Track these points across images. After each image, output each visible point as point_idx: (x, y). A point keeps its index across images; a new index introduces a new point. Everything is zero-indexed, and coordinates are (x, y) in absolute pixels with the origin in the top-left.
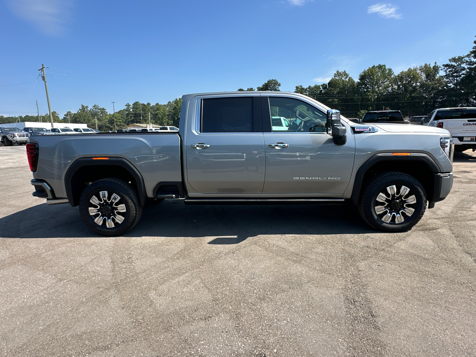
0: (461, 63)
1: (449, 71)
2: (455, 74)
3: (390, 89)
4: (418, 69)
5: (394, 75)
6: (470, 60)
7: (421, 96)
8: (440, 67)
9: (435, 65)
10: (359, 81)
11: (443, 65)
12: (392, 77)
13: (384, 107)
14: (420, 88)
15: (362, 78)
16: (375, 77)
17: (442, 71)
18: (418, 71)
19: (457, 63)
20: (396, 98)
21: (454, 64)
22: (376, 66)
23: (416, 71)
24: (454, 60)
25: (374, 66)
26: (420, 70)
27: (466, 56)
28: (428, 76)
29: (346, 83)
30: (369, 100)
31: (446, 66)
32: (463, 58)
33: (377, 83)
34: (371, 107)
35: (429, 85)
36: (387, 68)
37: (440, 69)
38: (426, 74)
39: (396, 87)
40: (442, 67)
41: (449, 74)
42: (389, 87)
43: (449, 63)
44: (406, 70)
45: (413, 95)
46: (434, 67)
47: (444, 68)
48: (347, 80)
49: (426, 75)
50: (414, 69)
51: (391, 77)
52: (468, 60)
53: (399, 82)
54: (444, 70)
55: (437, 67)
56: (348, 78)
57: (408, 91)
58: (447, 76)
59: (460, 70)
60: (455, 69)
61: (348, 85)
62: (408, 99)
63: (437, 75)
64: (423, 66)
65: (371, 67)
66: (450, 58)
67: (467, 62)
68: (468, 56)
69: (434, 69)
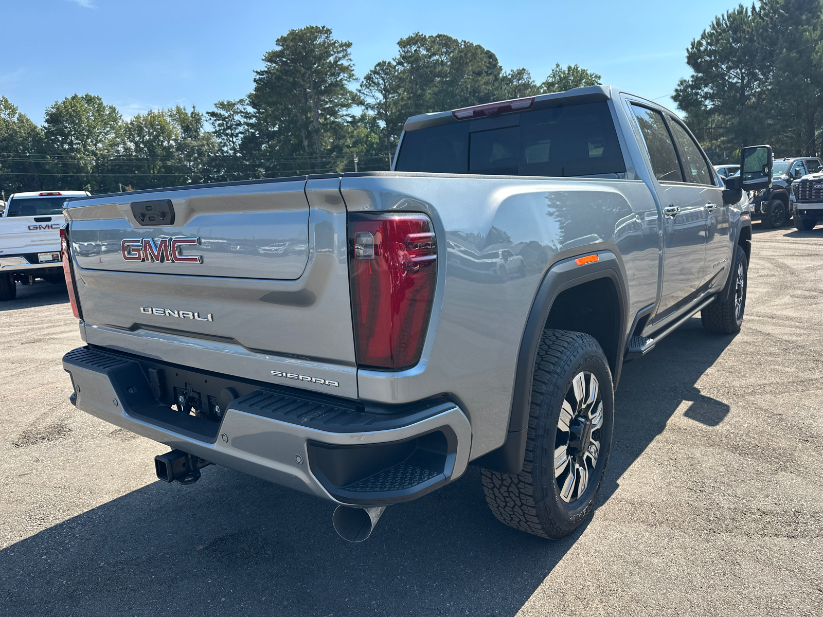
0: (234, 113)
1: (219, 125)
2: (229, 131)
3: (121, 148)
4: (166, 116)
5: (123, 121)
6: (244, 109)
7: (182, 165)
8: (202, 115)
9: (194, 110)
10: (46, 125)
11: (208, 113)
12: (119, 124)
13: (120, 185)
14: (178, 150)
15: (54, 118)
16: (84, 118)
17: (208, 122)
18: (168, 119)
19: (229, 113)
20: (139, 168)
21: (223, 112)
22: (80, 96)
23: (163, 117)
24: (222, 105)
25: (76, 95)
26: (170, 116)
27: (238, 102)
28: (186, 129)
29: (15, 128)
30: (80, 169)
31: (213, 114)
32: (234, 104)
33: (90, 133)
34: (89, 185)
35: (193, 146)
36: (105, 104)
37: (203, 119)
38: (181, 125)
39: (132, 146)
40: (207, 115)
41: (220, 130)
42: (117, 145)
43: (216, 111)
44: (144, 113)
45: (169, 163)
46: (192, 113)
47: (210, 119)
48: (15, 119)
49: (182, 127)
50: (159, 113)
51: (117, 124)
52: (243, 110)
53: (136, 135)
54: (211, 122)
55: (198, 115)
56: (17, 115)
57: (158, 155)
58: (218, 134)
59: (235, 125)
60: (227, 123)
61: (20, 132)
62: (159, 172)
63: (201, 129)
64: (173, 110)
65: (69, 97)
66: (217, 102)
67: (241, 112)
68: (241, 101)
69: (194, 117)
